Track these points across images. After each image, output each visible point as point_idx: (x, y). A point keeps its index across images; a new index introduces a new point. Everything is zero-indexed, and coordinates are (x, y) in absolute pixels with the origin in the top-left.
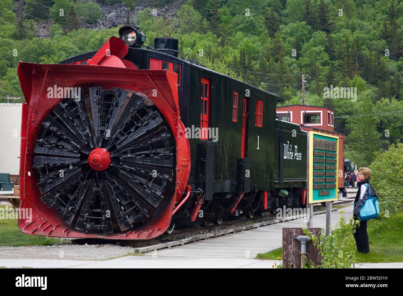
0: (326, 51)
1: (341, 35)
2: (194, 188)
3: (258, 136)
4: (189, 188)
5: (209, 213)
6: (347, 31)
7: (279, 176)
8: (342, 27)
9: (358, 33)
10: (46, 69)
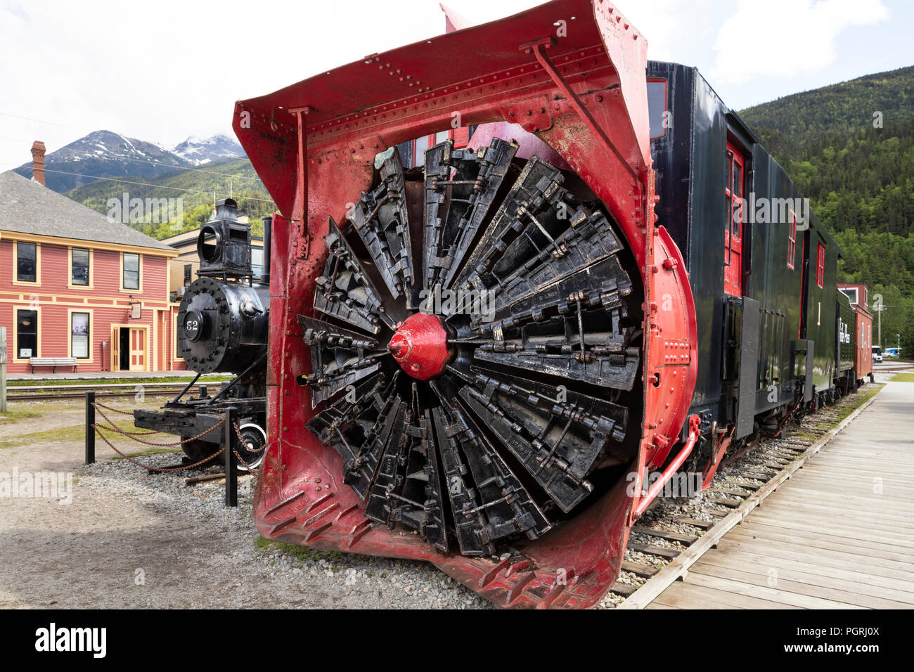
10: (296, 113)
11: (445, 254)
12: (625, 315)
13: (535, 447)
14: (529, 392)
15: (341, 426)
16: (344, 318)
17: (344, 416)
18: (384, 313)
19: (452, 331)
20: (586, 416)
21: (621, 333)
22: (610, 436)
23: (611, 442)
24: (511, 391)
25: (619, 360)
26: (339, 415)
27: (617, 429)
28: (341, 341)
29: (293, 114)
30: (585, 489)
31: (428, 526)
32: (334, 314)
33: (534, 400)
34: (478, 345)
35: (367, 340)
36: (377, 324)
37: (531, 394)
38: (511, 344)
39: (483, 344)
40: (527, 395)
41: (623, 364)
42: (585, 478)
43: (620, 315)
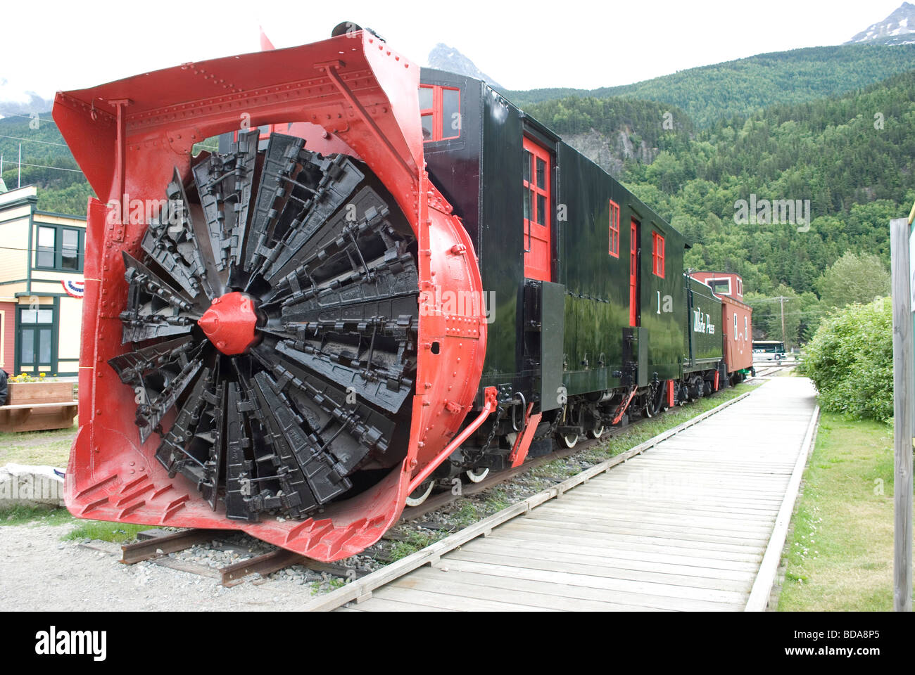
0: (702, 258)
1: (713, 246)
2: (508, 391)
3: (659, 292)
4: (487, 395)
5: (573, 425)
6: (718, 244)
7: (691, 357)
8: (713, 240)
9: (727, 245)
10: (116, 105)
11: (273, 245)
12: (409, 348)
13: (311, 439)
14: (317, 391)
15: (143, 372)
16: (168, 269)
17: (148, 363)
18: (205, 280)
19: (263, 318)
20: (360, 424)
21: (402, 362)
22: (375, 446)
23: (374, 452)
24: (302, 386)
25: (395, 386)
26: (144, 361)
27: (383, 442)
28: (160, 291)
29: (113, 106)
30: (345, 486)
31: (205, 484)
32: (159, 261)
33: (319, 399)
34: (282, 339)
35: (185, 301)
36: (196, 289)
37: (319, 393)
38: (311, 346)
39: (287, 339)
40: (315, 394)
41: (397, 389)
42: (346, 476)
43: (406, 347)
